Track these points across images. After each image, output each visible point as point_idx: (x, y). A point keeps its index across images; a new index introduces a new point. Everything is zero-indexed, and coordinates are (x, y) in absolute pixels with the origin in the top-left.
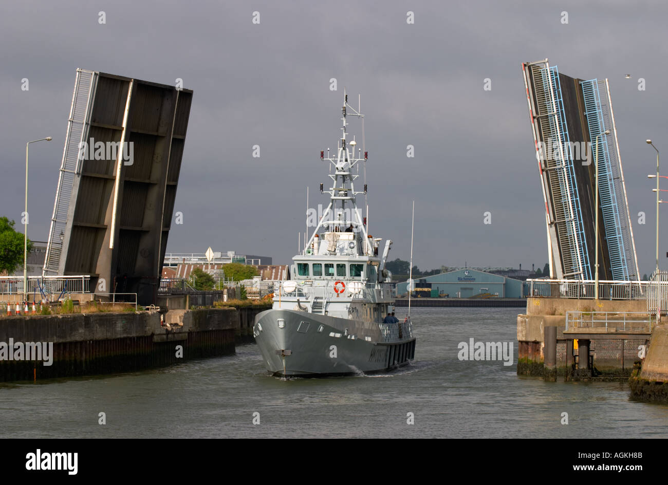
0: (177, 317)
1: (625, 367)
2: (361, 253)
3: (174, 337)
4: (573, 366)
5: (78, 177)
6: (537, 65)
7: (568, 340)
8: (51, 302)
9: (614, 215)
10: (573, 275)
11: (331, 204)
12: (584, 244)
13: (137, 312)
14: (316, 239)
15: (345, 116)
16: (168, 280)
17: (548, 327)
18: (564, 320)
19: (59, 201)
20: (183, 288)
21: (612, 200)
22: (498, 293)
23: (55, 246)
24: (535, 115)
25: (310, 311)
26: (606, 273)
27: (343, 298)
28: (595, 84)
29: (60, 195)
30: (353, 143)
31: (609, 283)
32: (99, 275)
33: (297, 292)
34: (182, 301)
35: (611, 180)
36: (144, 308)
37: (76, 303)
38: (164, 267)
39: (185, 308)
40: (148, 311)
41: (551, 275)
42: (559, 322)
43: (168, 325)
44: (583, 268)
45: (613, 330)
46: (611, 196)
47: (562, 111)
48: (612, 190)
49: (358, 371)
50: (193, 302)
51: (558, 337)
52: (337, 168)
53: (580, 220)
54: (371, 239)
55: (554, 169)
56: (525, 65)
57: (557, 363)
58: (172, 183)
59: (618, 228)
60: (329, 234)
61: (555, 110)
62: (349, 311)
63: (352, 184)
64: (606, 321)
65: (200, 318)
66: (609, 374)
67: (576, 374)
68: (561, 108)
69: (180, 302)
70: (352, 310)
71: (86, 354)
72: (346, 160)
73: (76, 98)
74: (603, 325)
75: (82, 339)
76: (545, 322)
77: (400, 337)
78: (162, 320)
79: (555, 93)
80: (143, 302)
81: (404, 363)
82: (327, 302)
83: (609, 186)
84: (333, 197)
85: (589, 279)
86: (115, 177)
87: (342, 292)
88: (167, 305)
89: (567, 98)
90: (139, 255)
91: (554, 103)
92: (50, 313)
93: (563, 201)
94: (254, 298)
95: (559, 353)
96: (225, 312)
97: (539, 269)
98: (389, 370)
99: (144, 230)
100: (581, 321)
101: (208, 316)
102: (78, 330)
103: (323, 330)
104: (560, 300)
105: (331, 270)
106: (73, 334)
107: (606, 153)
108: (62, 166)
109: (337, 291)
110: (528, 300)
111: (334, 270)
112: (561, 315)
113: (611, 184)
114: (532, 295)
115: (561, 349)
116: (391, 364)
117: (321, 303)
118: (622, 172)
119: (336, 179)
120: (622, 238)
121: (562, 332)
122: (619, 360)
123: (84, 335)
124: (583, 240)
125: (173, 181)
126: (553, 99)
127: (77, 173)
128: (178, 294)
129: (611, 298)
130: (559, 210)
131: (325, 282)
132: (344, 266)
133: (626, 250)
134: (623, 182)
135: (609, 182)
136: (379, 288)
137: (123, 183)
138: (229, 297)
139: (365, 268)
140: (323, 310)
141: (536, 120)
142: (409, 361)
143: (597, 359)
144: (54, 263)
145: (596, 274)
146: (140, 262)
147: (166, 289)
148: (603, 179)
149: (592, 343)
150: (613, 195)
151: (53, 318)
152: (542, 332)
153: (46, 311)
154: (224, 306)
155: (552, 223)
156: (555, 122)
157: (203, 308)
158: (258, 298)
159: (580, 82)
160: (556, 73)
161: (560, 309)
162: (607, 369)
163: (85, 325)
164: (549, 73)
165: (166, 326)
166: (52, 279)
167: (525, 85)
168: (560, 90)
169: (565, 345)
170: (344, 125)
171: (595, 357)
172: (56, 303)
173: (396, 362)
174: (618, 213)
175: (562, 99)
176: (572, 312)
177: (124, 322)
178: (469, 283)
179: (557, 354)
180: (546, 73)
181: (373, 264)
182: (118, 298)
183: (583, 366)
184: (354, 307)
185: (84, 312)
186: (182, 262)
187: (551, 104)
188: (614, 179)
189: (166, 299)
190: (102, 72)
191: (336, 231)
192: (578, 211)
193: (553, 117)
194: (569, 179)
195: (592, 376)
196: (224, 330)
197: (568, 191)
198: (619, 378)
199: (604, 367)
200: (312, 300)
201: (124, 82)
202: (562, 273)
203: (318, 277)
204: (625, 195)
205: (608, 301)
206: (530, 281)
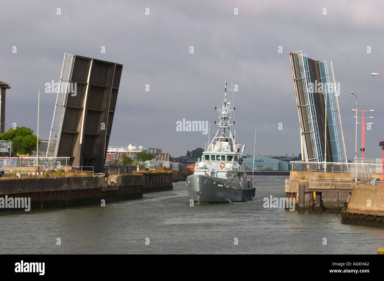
0: (113, 179)
1: (339, 206)
2: (232, 151)
3: (112, 189)
4: (313, 205)
5: (65, 107)
6: (297, 54)
7: (311, 192)
8: (50, 171)
9: (334, 130)
10: (314, 160)
11: (219, 129)
12: (319, 144)
13: (94, 176)
14: (213, 144)
15: (226, 91)
16: (109, 160)
17: (301, 186)
18: (308, 182)
19: (55, 120)
20: (117, 165)
21: (333, 122)
22: (275, 168)
23: (52, 142)
24: (295, 79)
25: (210, 175)
26: (330, 158)
27: (224, 170)
28: (325, 63)
29: (55, 117)
30: (229, 103)
31: (331, 164)
32: (74, 157)
33: (204, 167)
34: (116, 171)
35: (333, 112)
36: (97, 174)
37: (63, 171)
38: (107, 153)
39: (117, 174)
40: (99, 176)
41: (303, 159)
42: (306, 183)
43: (109, 183)
44: (319, 156)
45: (333, 187)
46: (333, 120)
47: (309, 77)
48: (334, 117)
49: (230, 201)
50: (122, 171)
51: (306, 191)
52: (222, 114)
53: (317, 132)
54: (236, 145)
55: (304, 106)
56: (290, 54)
57: (305, 204)
58: (112, 111)
59: (337, 136)
60: (218, 143)
61: (305, 76)
62: (226, 176)
63: (228, 121)
64: (330, 183)
65: (125, 179)
66: (331, 209)
67: (314, 209)
68: (308, 75)
69: (115, 171)
70: (228, 175)
71: (67, 197)
72: (226, 111)
73: (64, 68)
74: (328, 185)
75: (66, 189)
76: (299, 183)
77: (249, 187)
78: (106, 180)
79: (305, 68)
80: (97, 171)
81: (250, 198)
82: (217, 172)
83: (332, 115)
84: (220, 127)
85: (322, 161)
86: (83, 108)
87: (224, 167)
88: (109, 173)
89: (311, 70)
90: (95, 147)
91: (305, 73)
92: (49, 176)
93: (309, 122)
94: (152, 169)
95: (306, 198)
96: (138, 176)
97: (296, 156)
98: (243, 201)
99: (97, 135)
100: (317, 182)
101: (129, 178)
102: (64, 185)
103: (216, 183)
104: (307, 172)
105: (219, 158)
106: (61, 186)
107: (331, 98)
108: (56, 102)
109: (221, 167)
110: (291, 172)
111: (220, 158)
112: (307, 179)
113: (333, 114)
114: (293, 170)
115: (307, 196)
116: (244, 198)
117: (215, 172)
118: (338, 108)
119: (222, 119)
120: (338, 141)
121: (308, 188)
122: (336, 203)
123: (67, 187)
124: (319, 142)
125: (112, 110)
126: (304, 71)
127: (64, 106)
128: (114, 167)
129: (333, 171)
130: (307, 127)
131: (217, 163)
132: (224, 156)
133: (340, 147)
134: (339, 113)
135: (332, 113)
136: (240, 166)
137: (87, 111)
138: (140, 169)
139: (233, 157)
140: (216, 175)
141: (295, 81)
142: (252, 197)
143: (325, 202)
144: (52, 151)
145: (325, 159)
146: (95, 151)
147: (108, 165)
148: (329, 111)
149: (322, 194)
150: (334, 119)
151: (51, 179)
152: (298, 188)
153: (47, 175)
154: (137, 173)
155: (303, 133)
156: (305, 82)
157: (127, 174)
158: (154, 169)
159: (318, 63)
160: (306, 58)
161: (307, 176)
162: (330, 207)
163: (67, 182)
164: (302, 58)
165: (108, 183)
166: (51, 159)
167: (290, 64)
168: (308, 66)
169: (309, 195)
170: (225, 95)
171: (324, 201)
172: (53, 171)
173: (246, 198)
174: (336, 129)
175: (309, 71)
176: (313, 178)
177: (87, 181)
178: (261, 163)
179: (305, 199)
180: (301, 58)
181: (237, 155)
182: (84, 169)
183: (318, 205)
184: (229, 174)
185: (67, 176)
186: (116, 151)
187: (303, 73)
188: (335, 111)
189: (108, 170)
190: (77, 55)
191: (221, 141)
192: (317, 127)
193: (304, 80)
194: (312, 111)
195: (323, 210)
196: (137, 186)
197: (312, 117)
198: (336, 211)
199: (328, 206)
200: (211, 171)
201: (88, 60)
202: (308, 158)
203: (213, 161)
204: (340, 120)
205: (331, 173)
206: (292, 163)
